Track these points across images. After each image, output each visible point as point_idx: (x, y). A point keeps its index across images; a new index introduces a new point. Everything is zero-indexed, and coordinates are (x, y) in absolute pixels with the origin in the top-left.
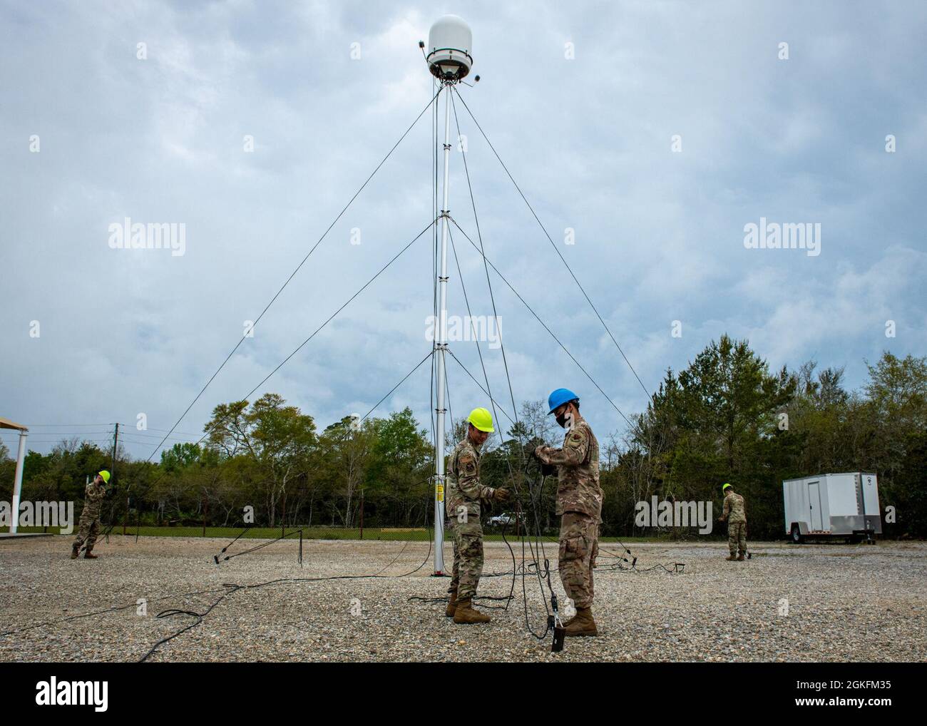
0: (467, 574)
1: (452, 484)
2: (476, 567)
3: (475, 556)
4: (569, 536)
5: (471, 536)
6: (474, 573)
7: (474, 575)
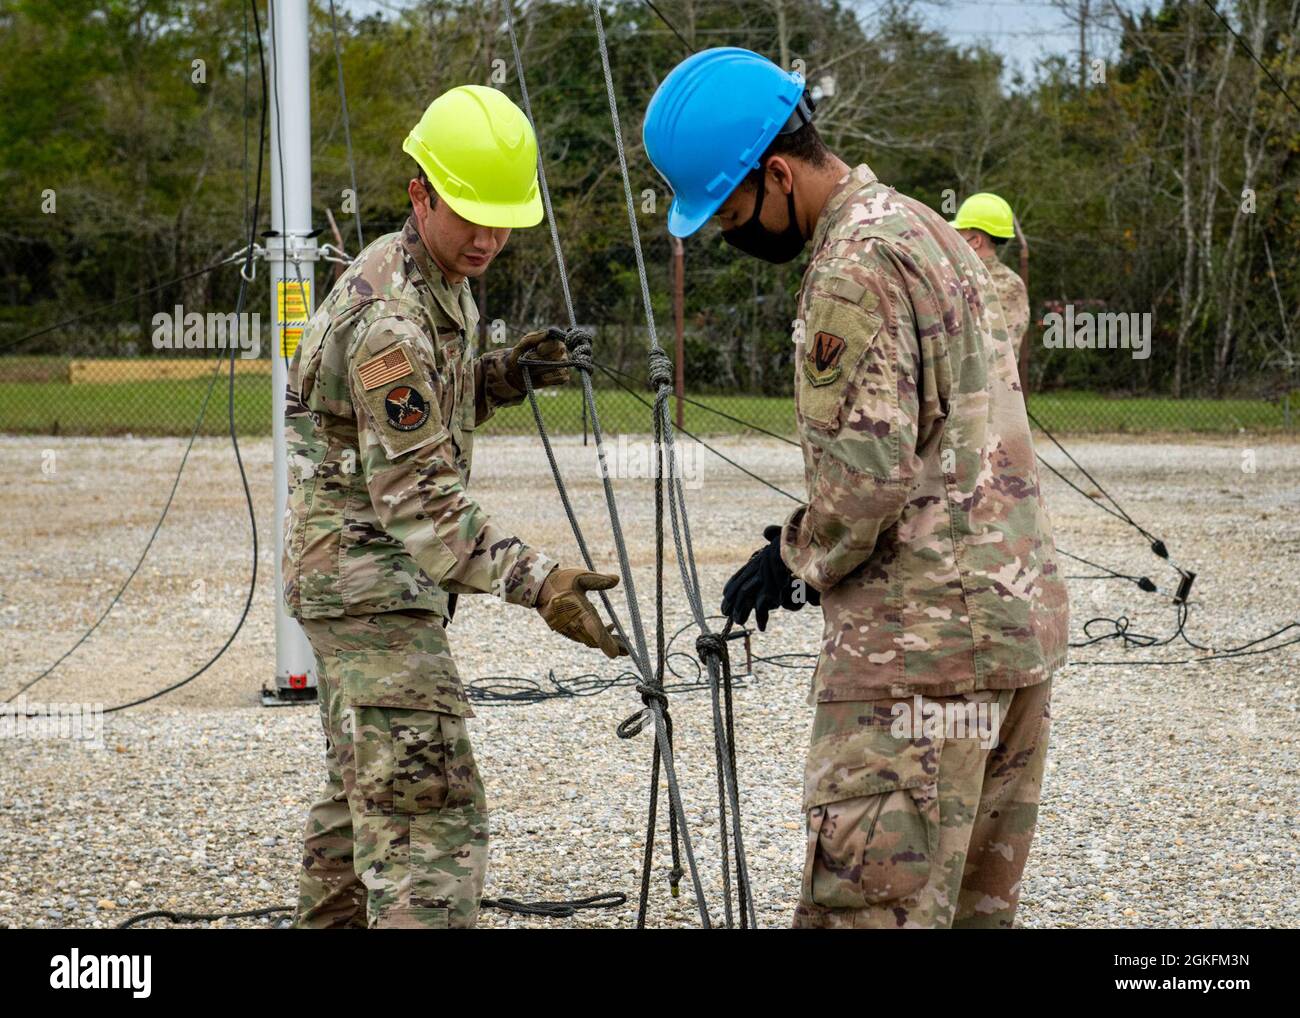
0: (404, 900)
1: (300, 460)
2: (448, 859)
3: (434, 810)
4: (833, 788)
5: (405, 712)
6: (440, 895)
7: (443, 904)
